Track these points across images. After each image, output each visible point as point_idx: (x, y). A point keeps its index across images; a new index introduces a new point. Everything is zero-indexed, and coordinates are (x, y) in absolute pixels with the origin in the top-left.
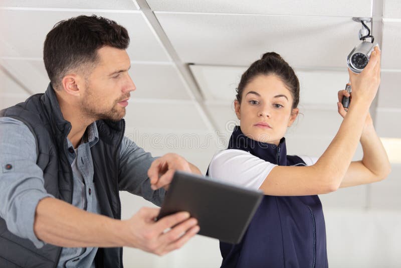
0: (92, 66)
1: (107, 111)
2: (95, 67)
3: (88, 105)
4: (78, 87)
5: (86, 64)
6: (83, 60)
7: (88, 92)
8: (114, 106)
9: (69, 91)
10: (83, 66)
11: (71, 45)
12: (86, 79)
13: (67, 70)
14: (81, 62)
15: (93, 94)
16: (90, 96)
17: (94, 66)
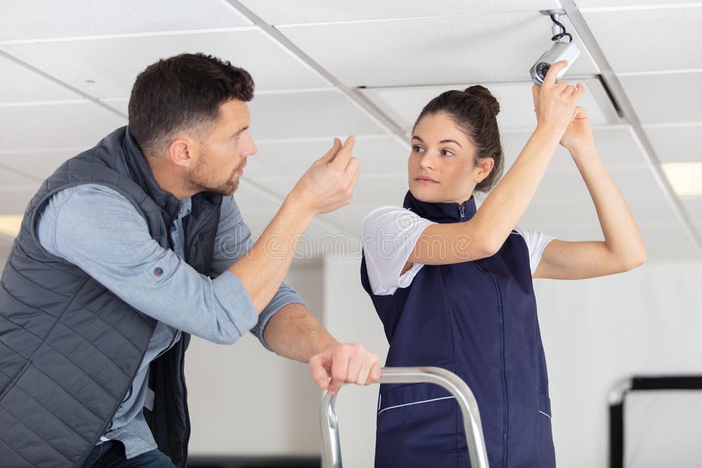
0: (212, 126)
1: (221, 184)
2: (215, 128)
3: (198, 178)
4: (190, 154)
5: (204, 123)
6: (201, 119)
7: (202, 160)
8: (231, 178)
9: (177, 161)
10: (199, 126)
11: (186, 98)
12: (201, 143)
13: (176, 133)
14: (198, 121)
15: (208, 163)
16: (204, 166)
17: (214, 125)
